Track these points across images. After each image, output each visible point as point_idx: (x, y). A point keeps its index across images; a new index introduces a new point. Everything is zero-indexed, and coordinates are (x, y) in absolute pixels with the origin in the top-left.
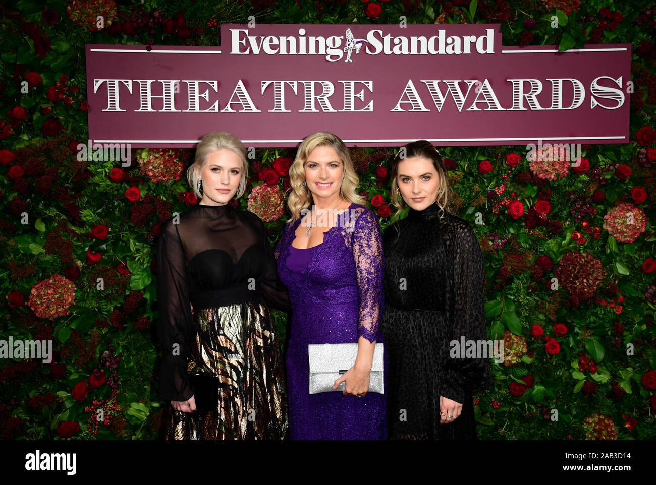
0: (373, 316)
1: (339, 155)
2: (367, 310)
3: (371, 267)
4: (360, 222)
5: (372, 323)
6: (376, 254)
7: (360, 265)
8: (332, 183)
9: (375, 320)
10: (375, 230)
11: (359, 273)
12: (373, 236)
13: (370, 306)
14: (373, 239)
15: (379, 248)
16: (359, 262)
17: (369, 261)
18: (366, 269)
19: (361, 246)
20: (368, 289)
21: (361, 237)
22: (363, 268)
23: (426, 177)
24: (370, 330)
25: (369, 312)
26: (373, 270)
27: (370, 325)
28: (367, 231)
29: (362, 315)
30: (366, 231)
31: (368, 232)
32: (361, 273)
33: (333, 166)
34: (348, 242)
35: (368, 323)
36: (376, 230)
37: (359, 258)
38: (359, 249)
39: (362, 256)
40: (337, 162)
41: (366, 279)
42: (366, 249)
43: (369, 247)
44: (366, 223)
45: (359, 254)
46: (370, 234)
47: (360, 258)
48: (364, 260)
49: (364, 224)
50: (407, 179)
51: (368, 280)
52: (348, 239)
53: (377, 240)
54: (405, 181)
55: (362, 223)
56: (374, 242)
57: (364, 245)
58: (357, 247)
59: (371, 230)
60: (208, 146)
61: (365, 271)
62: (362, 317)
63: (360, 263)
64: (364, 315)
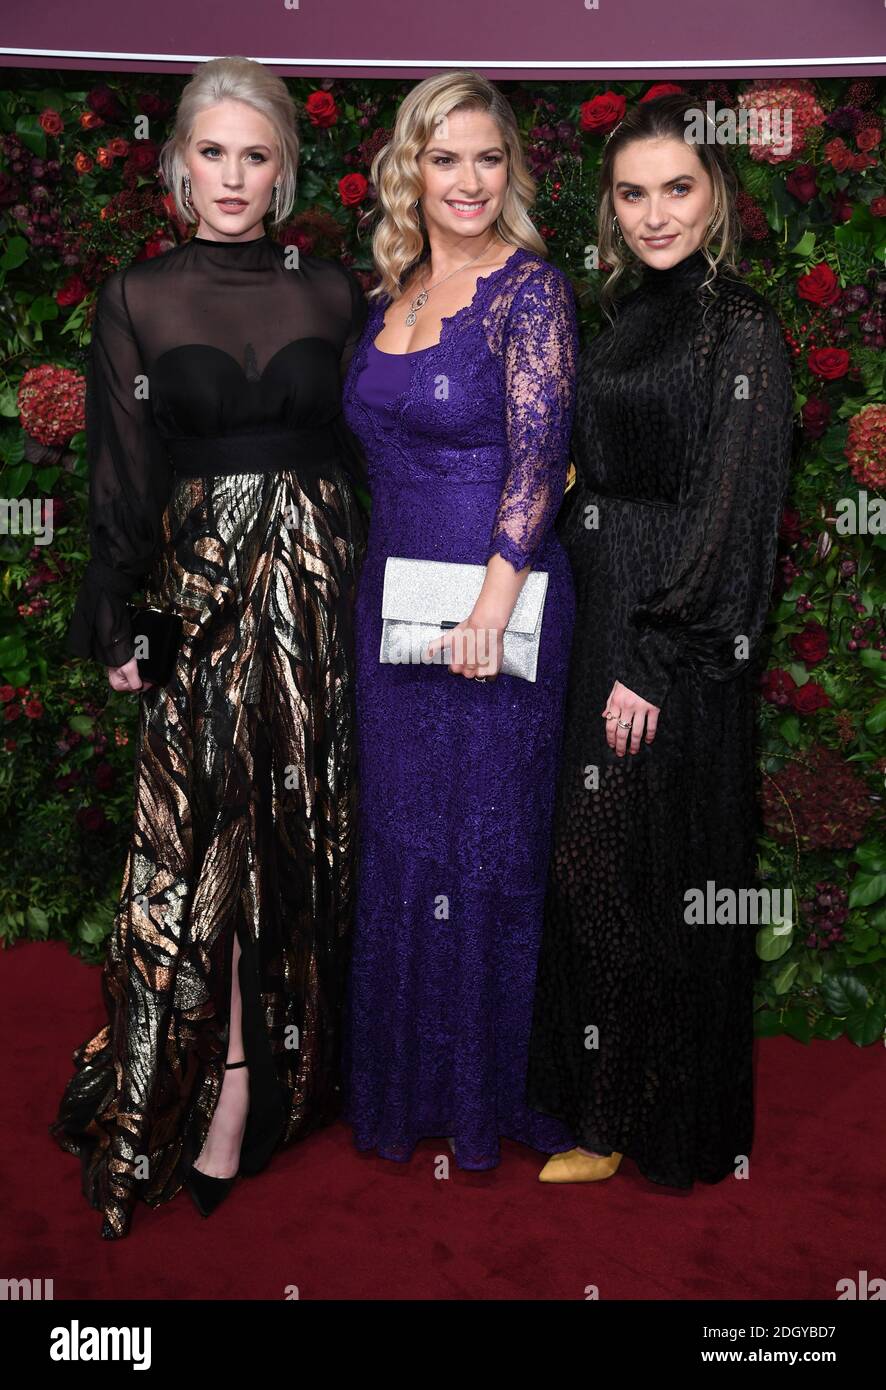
0: (530, 512)
1: (503, 133)
2: (519, 497)
3: (539, 402)
4: (526, 296)
5: (525, 527)
6: (554, 374)
7: (514, 395)
8: (484, 202)
9: (533, 523)
10: (559, 316)
11: (510, 414)
12: (552, 330)
13: (524, 490)
14: (553, 337)
15: (564, 360)
16: (513, 387)
17: (536, 388)
18: (525, 406)
19: (521, 350)
20: (525, 452)
21: (524, 330)
22: (519, 402)
23: (679, 187)
24: (518, 542)
25: (521, 503)
26: (541, 409)
27: (520, 531)
28: (538, 318)
29: (504, 508)
30: (536, 318)
31: (540, 320)
32: (514, 411)
33: (489, 159)
34: (496, 342)
35: (514, 527)
36: (563, 315)
37: (513, 377)
38: (517, 357)
39: (522, 374)
40: (499, 150)
41: (525, 429)
42: (533, 359)
43: (541, 355)
44: (539, 298)
45: (515, 369)
46: (546, 325)
47: (516, 378)
48: (526, 383)
49: (535, 300)
50: (636, 192)
51: (528, 431)
52: (496, 336)
53: (561, 339)
54: (631, 198)
55: (529, 297)
56: (552, 346)
57: (530, 349)
58: (513, 354)
59: (550, 316)
60: (198, 93)
61: (524, 410)
62: (503, 513)
63: (516, 391)
64: (510, 508)
